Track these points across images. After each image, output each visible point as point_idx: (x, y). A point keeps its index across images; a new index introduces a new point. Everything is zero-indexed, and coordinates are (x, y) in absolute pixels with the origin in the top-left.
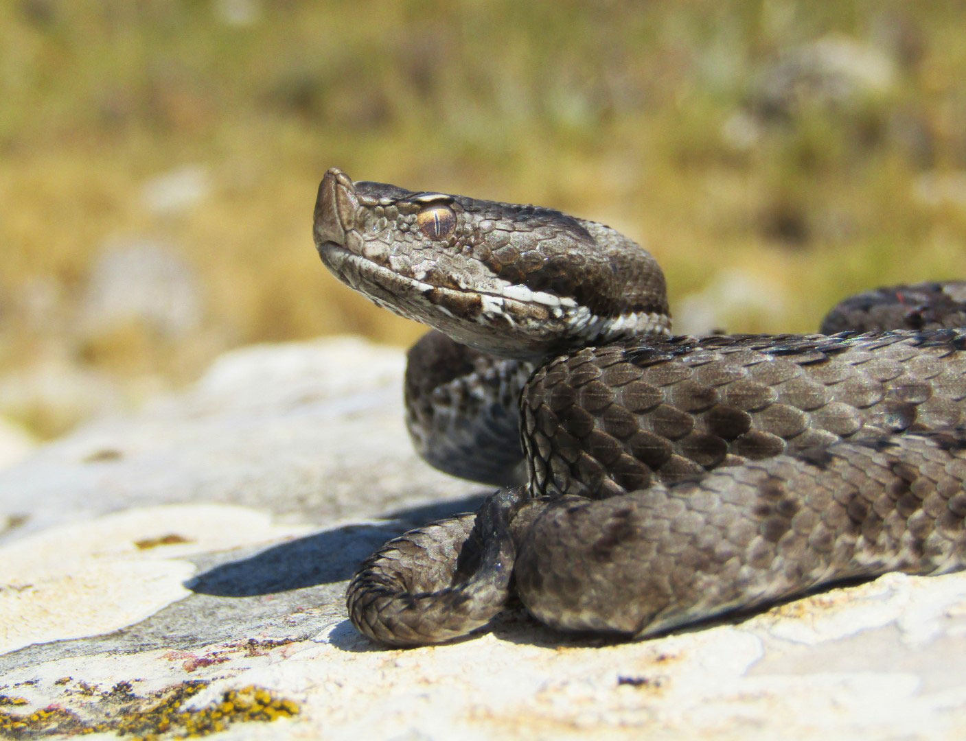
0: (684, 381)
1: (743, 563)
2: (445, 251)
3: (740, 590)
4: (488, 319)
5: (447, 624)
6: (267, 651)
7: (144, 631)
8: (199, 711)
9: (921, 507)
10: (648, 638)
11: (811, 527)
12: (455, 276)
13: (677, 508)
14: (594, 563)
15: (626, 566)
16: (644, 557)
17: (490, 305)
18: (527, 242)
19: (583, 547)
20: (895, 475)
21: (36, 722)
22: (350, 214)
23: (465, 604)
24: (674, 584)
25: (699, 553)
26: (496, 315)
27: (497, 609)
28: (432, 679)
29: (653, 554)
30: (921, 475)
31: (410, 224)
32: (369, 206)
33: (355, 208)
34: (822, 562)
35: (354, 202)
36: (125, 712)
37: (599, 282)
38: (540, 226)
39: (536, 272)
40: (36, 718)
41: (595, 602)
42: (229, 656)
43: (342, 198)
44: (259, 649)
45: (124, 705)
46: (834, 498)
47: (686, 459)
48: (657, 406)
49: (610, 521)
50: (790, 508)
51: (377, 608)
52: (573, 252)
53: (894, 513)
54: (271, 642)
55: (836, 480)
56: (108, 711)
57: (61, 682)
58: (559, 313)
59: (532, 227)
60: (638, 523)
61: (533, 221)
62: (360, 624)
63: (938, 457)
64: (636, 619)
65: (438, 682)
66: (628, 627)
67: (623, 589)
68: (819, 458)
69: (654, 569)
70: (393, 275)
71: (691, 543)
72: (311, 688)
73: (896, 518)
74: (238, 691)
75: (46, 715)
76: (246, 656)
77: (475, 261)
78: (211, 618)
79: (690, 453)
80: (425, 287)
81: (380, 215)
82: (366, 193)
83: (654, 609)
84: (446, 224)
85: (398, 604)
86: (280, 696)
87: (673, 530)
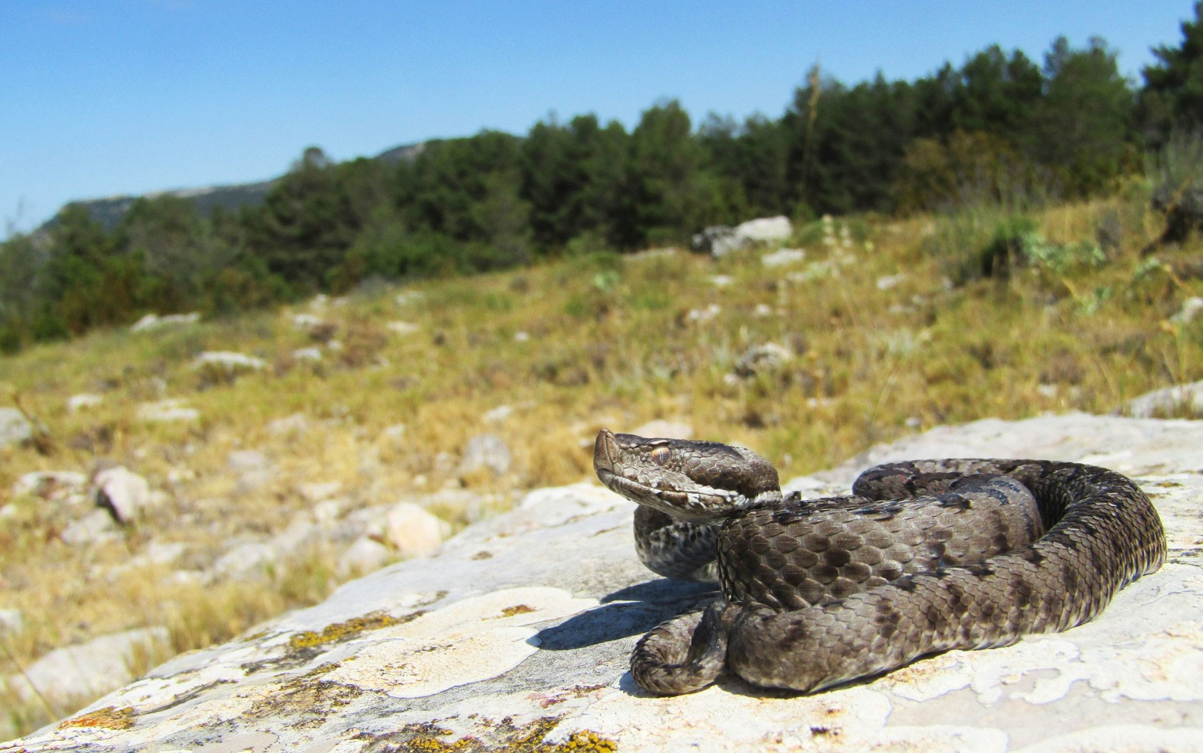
0: (810, 534)
1: (870, 651)
2: (667, 471)
3: (869, 667)
4: (691, 505)
5: (690, 683)
6: (587, 694)
7: (515, 676)
8: (554, 745)
9: (967, 611)
10: (815, 693)
11: (907, 628)
12: (673, 484)
13: (829, 619)
14: (782, 652)
15: (801, 654)
16: (812, 649)
17: (692, 498)
18: (710, 462)
19: (773, 642)
20: (951, 593)
21: (459, 748)
22: (614, 454)
23: (700, 671)
24: (830, 665)
25: (845, 646)
26: (696, 503)
27: (718, 673)
28: (693, 724)
29: (817, 647)
30: (965, 592)
31: (647, 457)
32: (624, 449)
33: (617, 450)
34: (915, 648)
35: (617, 447)
36: (509, 739)
37: (749, 481)
38: (715, 453)
39: (716, 479)
40: (458, 746)
41: (782, 674)
42: (566, 697)
43: (610, 445)
44: (582, 692)
45: (510, 734)
46: (919, 610)
47: (814, 581)
48: (796, 549)
49: (790, 627)
50: (895, 617)
51: (650, 674)
52: (734, 466)
53: (952, 615)
54: (588, 688)
55: (920, 599)
56: (500, 739)
57: (472, 717)
58: (729, 499)
59: (712, 454)
60: (806, 629)
61: (711, 451)
62: (639, 682)
63: (973, 581)
64: (808, 684)
65: (696, 726)
66: (802, 688)
67: (799, 667)
68: (909, 586)
69: (818, 656)
70: (640, 486)
71: (839, 640)
72: (621, 731)
73: (953, 619)
74: (578, 734)
75: (464, 743)
76: (575, 697)
77: (682, 475)
78: (551, 668)
79: (817, 576)
80: (657, 491)
81: (631, 453)
82: (622, 441)
83: (818, 679)
84: (666, 456)
85: (661, 671)
86: (604, 737)
87: (828, 633)
